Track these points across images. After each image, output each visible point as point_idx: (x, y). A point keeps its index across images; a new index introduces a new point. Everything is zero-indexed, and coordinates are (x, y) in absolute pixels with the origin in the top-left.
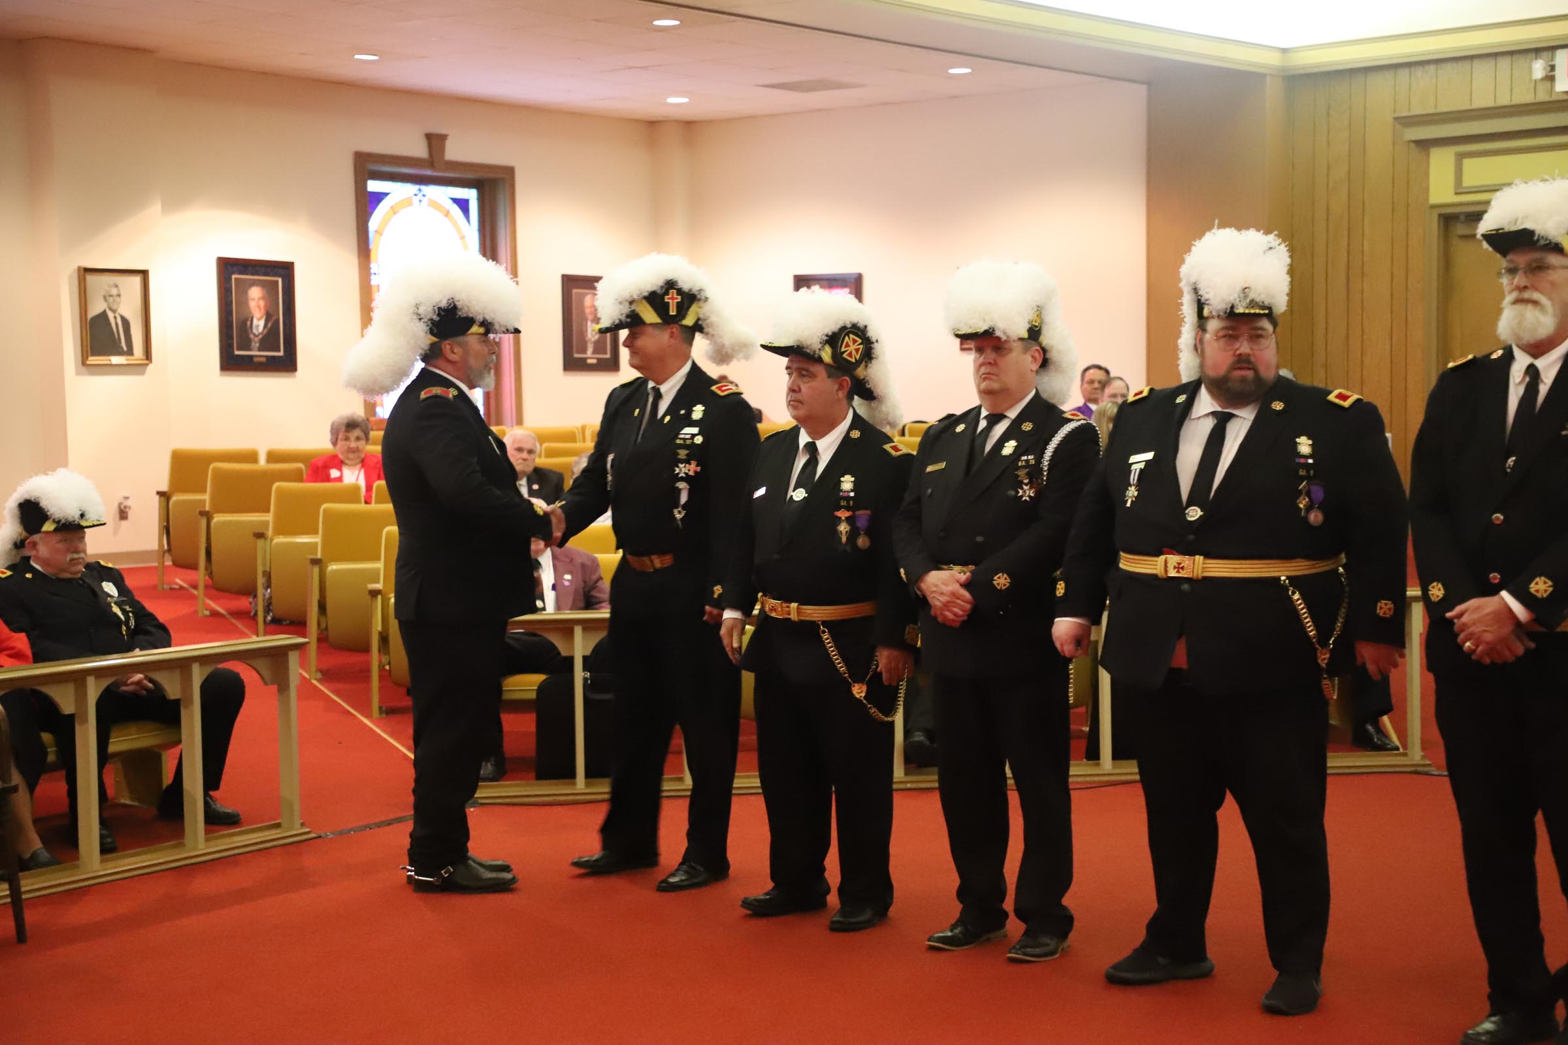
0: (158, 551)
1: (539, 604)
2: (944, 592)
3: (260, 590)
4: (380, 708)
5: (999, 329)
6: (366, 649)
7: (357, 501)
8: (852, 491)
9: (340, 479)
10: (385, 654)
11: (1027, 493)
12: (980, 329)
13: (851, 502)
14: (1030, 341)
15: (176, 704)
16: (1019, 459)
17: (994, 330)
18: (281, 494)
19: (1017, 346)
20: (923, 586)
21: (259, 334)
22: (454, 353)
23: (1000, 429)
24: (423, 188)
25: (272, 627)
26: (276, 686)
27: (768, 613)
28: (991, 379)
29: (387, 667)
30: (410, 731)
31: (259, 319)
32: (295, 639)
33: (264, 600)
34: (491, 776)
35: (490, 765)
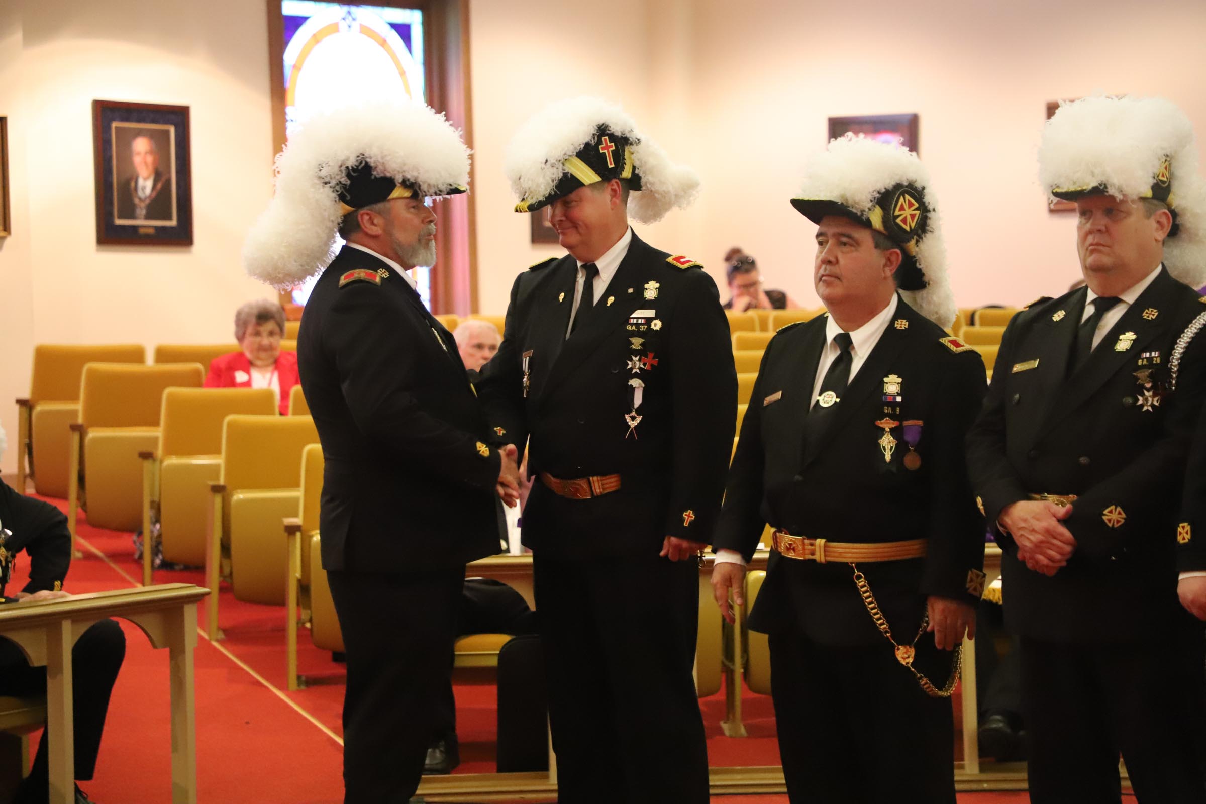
0: (18, 476)
1: (503, 545)
2: (1036, 528)
3: (147, 526)
4: (299, 677)
5: (1113, 185)
6: (281, 602)
7: (271, 412)
8: (898, 395)
9: (248, 384)
10: (304, 608)
11: (1149, 401)
12: (1088, 185)
13: (898, 409)
14: (1155, 202)
15: (42, 672)
16: (1138, 356)
17: (1106, 187)
18: (173, 401)
19: (1137, 210)
20: (1008, 520)
21: (146, 199)
23: (1113, 317)
24: (354, 9)
25: (163, 573)
26: (167, 650)
27: (783, 554)
28: (1100, 252)
29: (308, 625)
30: (340, 709)
31: (146, 179)
32: (192, 588)
33: (151, 538)
34: (439, 767)
35: (437, 751)
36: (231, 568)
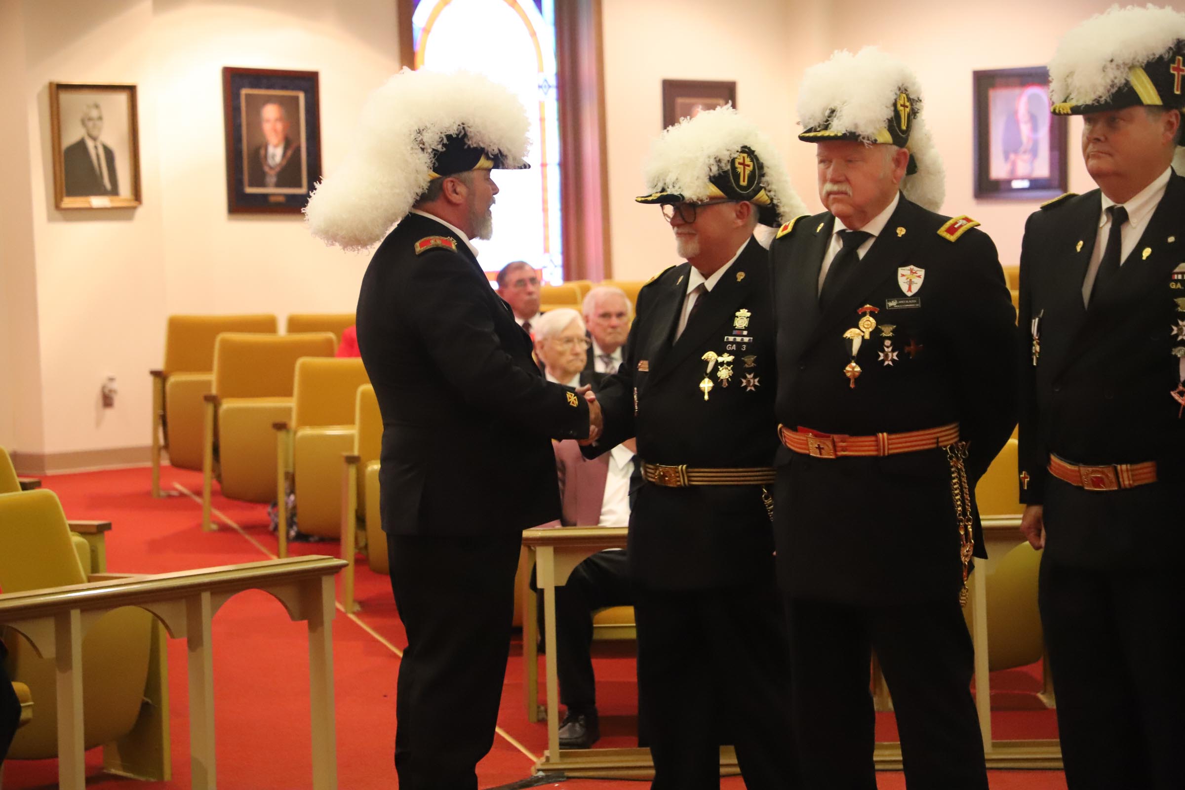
0: (153, 448)
3: (282, 498)
18: (309, 375)
21: (275, 166)
22: (457, 194)
25: (297, 545)
26: (307, 622)
31: (276, 146)
32: (329, 560)
33: (286, 508)
34: (580, 740)
35: (577, 725)
36: (367, 539)
